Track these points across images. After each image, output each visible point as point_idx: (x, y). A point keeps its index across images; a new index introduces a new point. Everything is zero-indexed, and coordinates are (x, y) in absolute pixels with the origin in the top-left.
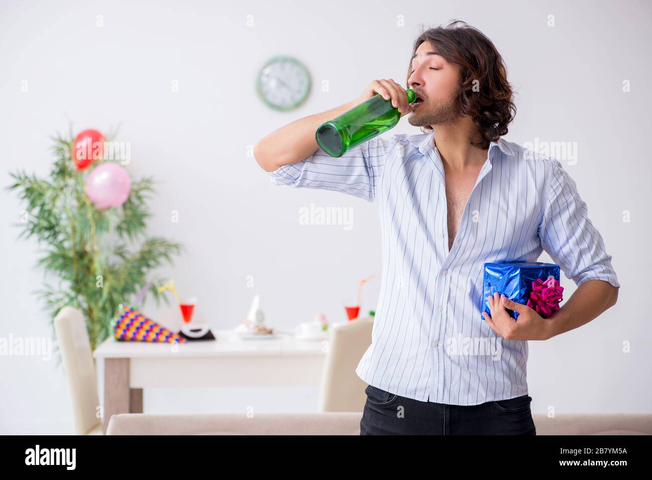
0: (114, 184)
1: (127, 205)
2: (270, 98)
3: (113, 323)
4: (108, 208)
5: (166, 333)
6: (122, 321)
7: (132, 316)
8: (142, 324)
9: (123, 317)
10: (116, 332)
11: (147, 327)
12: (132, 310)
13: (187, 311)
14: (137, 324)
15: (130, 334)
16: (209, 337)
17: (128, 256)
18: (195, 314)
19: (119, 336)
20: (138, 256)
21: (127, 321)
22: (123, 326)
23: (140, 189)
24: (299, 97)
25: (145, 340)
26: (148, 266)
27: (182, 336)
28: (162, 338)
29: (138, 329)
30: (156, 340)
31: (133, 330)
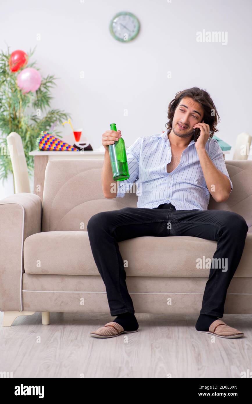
0: (33, 79)
1: (38, 91)
2: (117, 35)
3: (38, 141)
4: (29, 92)
5: (67, 146)
6: (43, 140)
7: (48, 137)
8: (54, 141)
9: (43, 137)
10: (40, 146)
11: (56, 142)
12: (48, 134)
13: (77, 135)
14: (51, 141)
15: (47, 146)
16: (89, 148)
17: (38, 121)
18: (82, 137)
19: (41, 148)
20: (44, 120)
21: (46, 139)
22: (44, 142)
23: (47, 82)
24: (133, 34)
25: (55, 150)
26: (50, 126)
27: (75, 146)
28: (65, 148)
29: (52, 143)
30: (61, 150)
31: (49, 144)
